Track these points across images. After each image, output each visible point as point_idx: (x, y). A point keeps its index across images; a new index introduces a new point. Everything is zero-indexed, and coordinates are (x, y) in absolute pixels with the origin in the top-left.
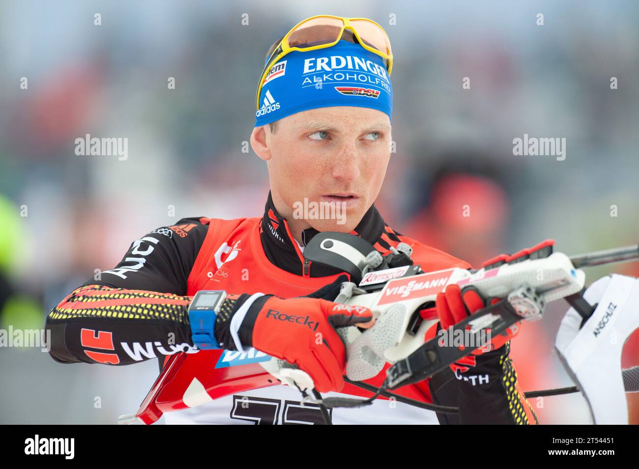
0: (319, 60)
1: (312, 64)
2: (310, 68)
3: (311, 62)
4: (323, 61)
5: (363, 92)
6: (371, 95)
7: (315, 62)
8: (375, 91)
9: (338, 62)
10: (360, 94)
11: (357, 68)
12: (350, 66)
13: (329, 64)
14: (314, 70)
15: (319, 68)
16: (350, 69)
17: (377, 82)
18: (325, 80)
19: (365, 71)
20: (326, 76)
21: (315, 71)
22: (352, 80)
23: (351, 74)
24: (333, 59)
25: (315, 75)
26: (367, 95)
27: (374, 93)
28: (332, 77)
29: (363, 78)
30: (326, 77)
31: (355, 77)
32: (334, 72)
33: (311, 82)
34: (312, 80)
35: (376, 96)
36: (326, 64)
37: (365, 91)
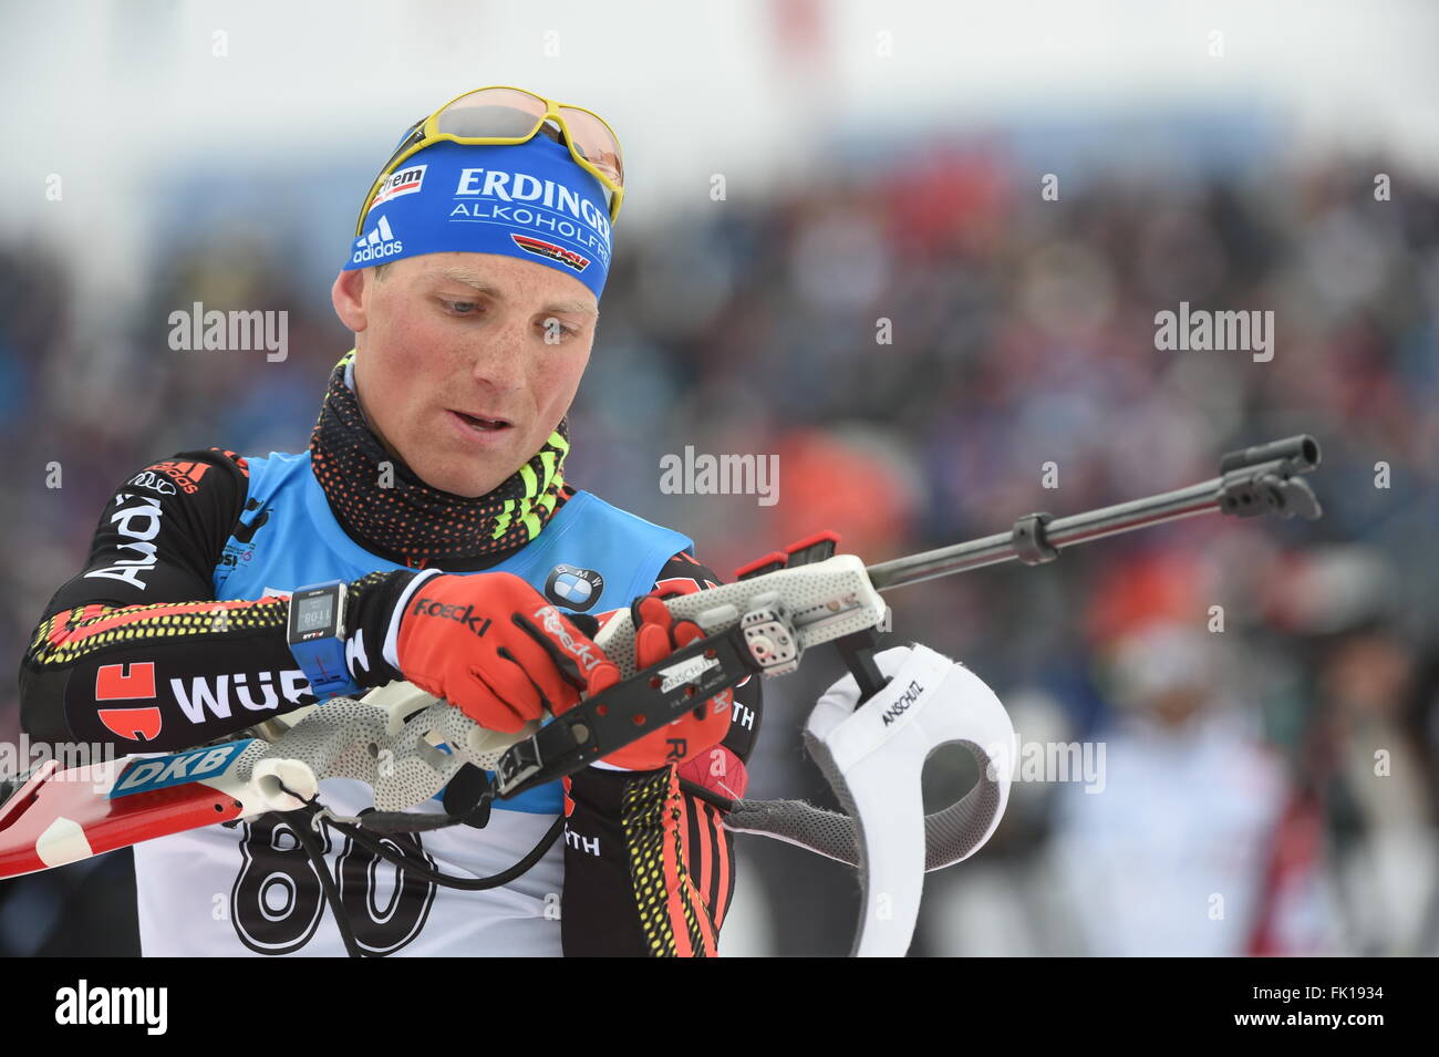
0: (491, 175)
1: (476, 180)
2: (471, 186)
3: (473, 175)
4: (497, 179)
5: (559, 255)
6: (571, 264)
7: (482, 177)
8: (582, 259)
9: (528, 188)
10: (554, 256)
11: (560, 207)
12: (548, 202)
13: (509, 188)
14: (476, 192)
15: (487, 191)
16: (548, 208)
17: (591, 242)
18: (495, 216)
19: (574, 217)
20: (499, 209)
21: (480, 195)
22: (545, 227)
23: (547, 216)
24: (520, 179)
25: (477, 202)
26: (566, 261)
27: (577, 260)
28: (509, 214)
29: (566, 229)
30: (499, 212)
31: (553, 223)
32: (515, 204)
33: (468, 214)
34: (471, 210)
35: (580, 268)
36: (504, 185)
37: (564, 254)
